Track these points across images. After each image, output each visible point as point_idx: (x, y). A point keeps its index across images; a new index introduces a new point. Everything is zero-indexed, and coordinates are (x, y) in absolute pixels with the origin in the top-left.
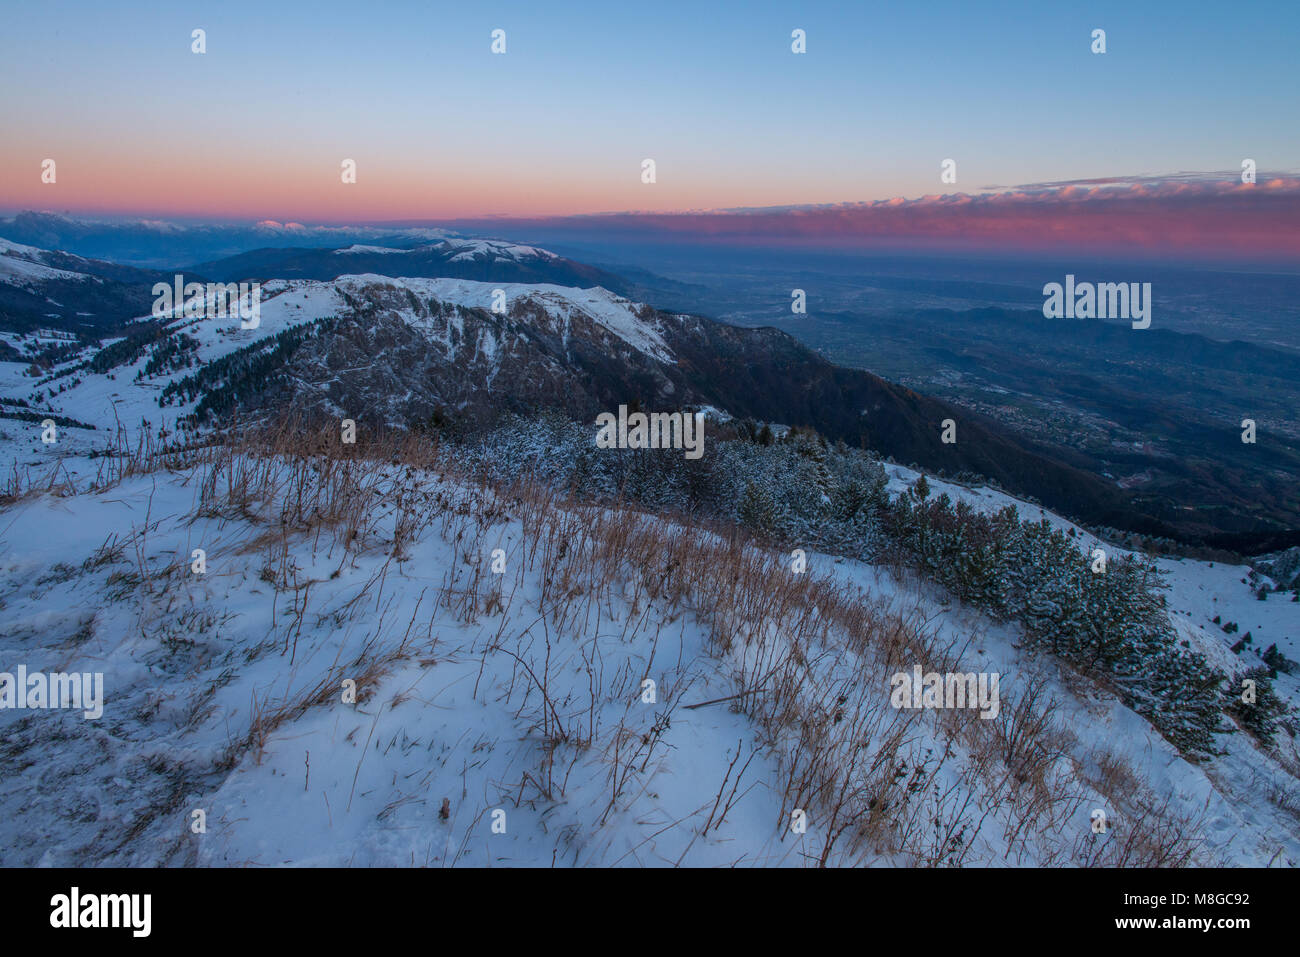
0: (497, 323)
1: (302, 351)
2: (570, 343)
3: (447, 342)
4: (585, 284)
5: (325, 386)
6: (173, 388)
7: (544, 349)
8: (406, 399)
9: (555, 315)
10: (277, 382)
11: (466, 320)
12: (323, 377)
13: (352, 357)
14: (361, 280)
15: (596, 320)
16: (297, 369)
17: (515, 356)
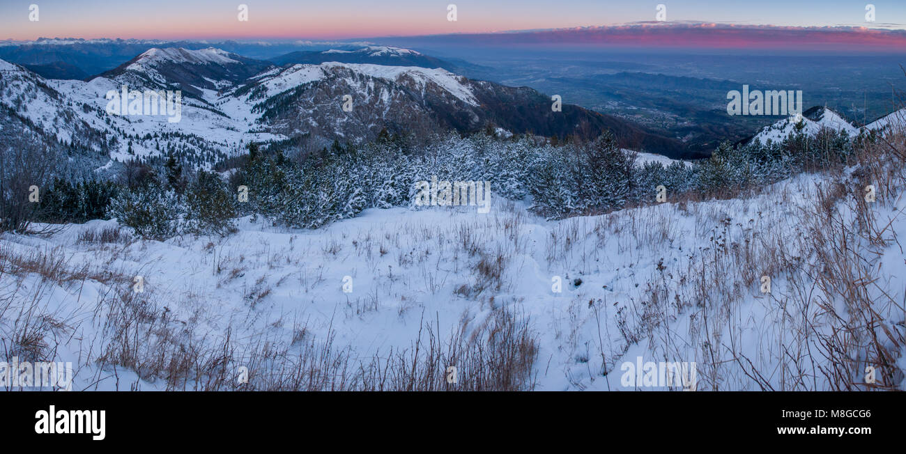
0: (390, 86)
1: (305, 95)
2: (425, 96)
3: (366, 94)
4: (433, 67)
5: (311, 111)
6: (257, 106)
7: (412, 98)
8: (345, 120)
9: (418, 82)
10: (293, 108)
11: (375, 84)
12: (311, 107)
13: (324, 99)
14: (331, 64)
15: (439, 84)
16: (301, 102)
17: (398, 102)
